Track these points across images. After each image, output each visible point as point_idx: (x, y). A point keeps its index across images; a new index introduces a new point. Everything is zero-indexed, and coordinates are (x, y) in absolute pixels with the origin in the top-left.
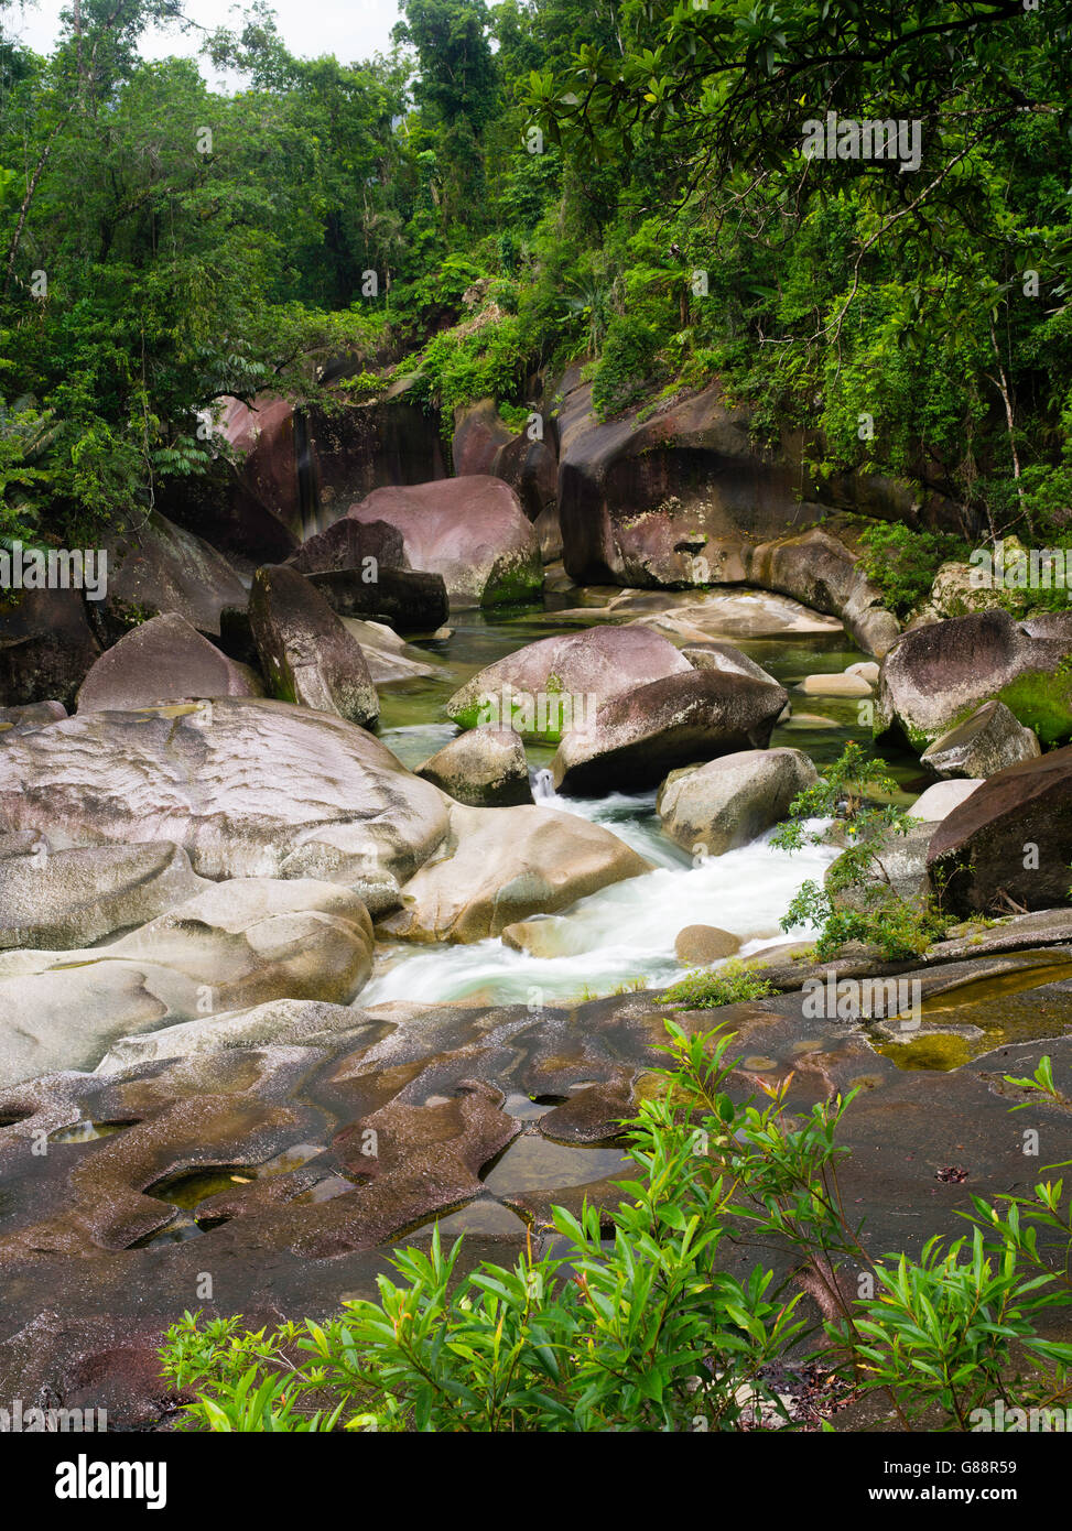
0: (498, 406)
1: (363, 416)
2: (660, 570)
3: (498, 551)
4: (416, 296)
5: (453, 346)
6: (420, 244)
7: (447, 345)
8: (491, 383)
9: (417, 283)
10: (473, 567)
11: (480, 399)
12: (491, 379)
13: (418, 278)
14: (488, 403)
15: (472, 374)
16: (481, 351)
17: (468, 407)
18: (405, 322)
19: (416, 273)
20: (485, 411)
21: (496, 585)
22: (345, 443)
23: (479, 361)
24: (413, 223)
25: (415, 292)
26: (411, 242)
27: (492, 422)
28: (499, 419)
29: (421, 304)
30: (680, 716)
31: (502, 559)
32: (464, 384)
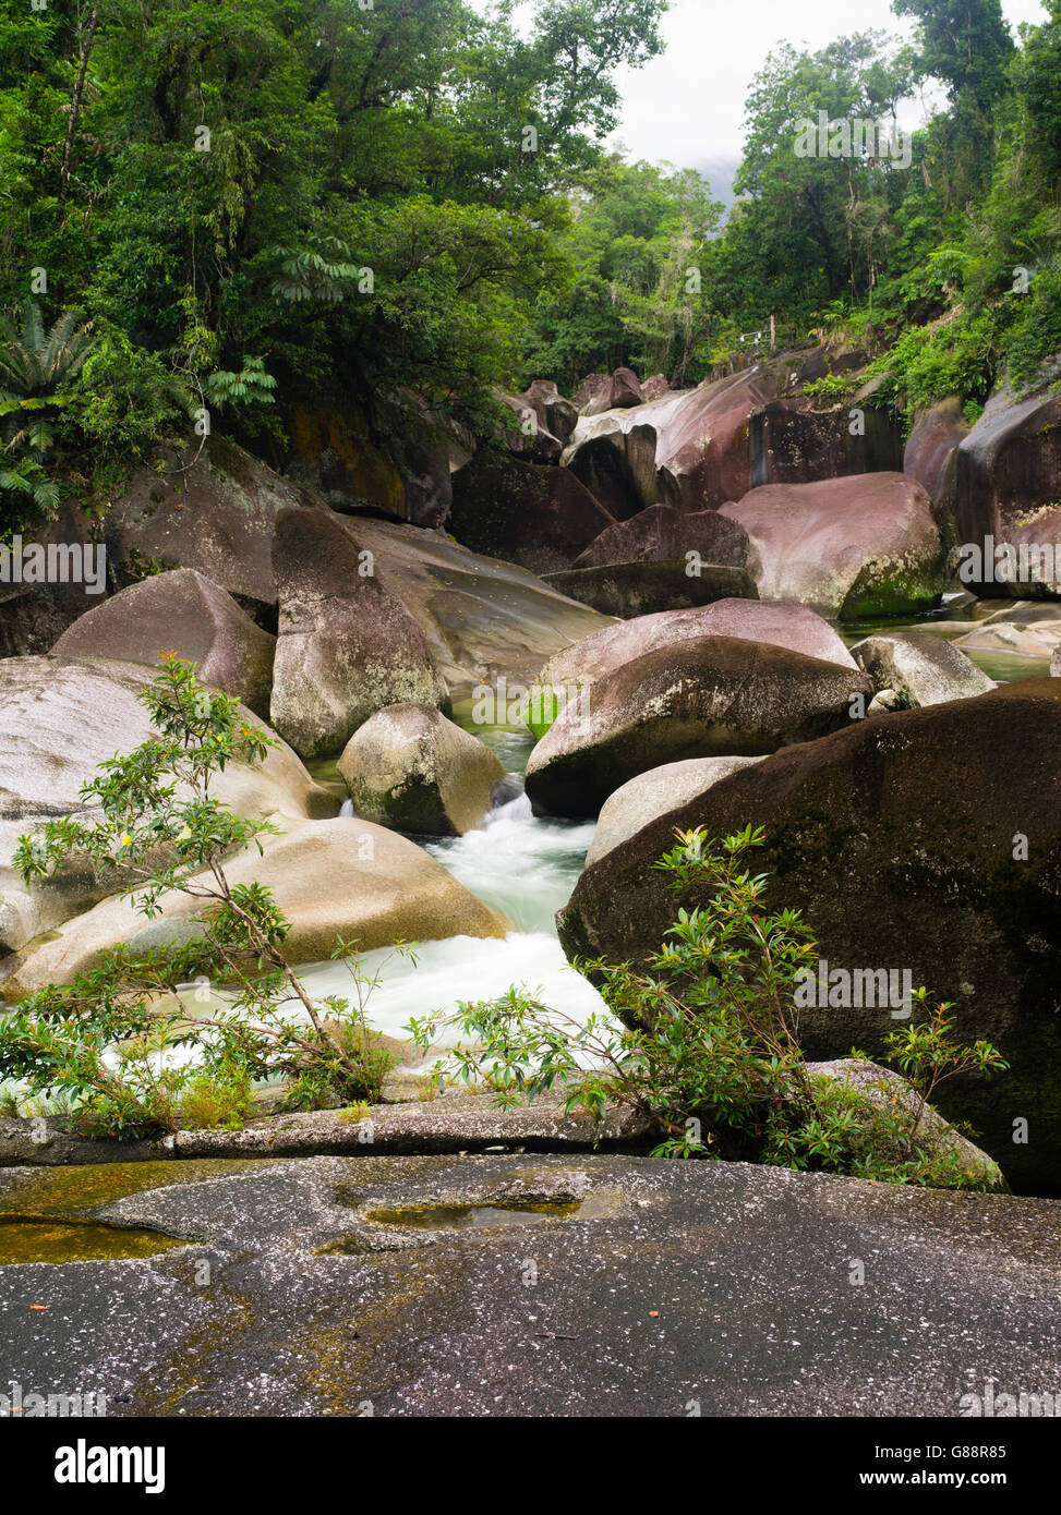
0: (963, 405)
1: (826, 424)
3: (869, 554)
4: (902, 292)
5: (924, 341)
6: (908, 234)
7: (917, 340)
8: (957, 379)
9: (904, 277)
10: (833, 572)
11: (944, 397)
12: (957, 374)
13: (905, 271)
14: (952, 402)
15: (936, 370)
16: (950, 345)
17: (929, 407)
18: (890, 321)
19: (903, 266)
20: (946, 411)
21: (863, 596)
22: (806, 454)
23: (946, 356)
24: (902, 210)
25: (901, 287)
26: (899, 233)
27: (953, 422)
28: (963, 420)
29: (906, 300)
30: (657, 704)
31: (874, 563)
32: (925, 382)
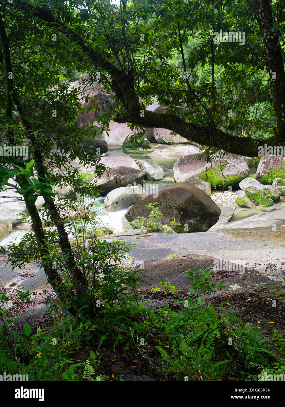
1: (112, 98)
2: (166, 139)
3: (128, 134)
10: (121, 138)
21: (127, 143)
30: (112, 178)
